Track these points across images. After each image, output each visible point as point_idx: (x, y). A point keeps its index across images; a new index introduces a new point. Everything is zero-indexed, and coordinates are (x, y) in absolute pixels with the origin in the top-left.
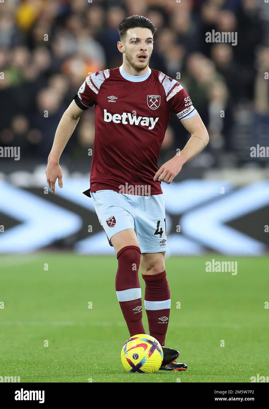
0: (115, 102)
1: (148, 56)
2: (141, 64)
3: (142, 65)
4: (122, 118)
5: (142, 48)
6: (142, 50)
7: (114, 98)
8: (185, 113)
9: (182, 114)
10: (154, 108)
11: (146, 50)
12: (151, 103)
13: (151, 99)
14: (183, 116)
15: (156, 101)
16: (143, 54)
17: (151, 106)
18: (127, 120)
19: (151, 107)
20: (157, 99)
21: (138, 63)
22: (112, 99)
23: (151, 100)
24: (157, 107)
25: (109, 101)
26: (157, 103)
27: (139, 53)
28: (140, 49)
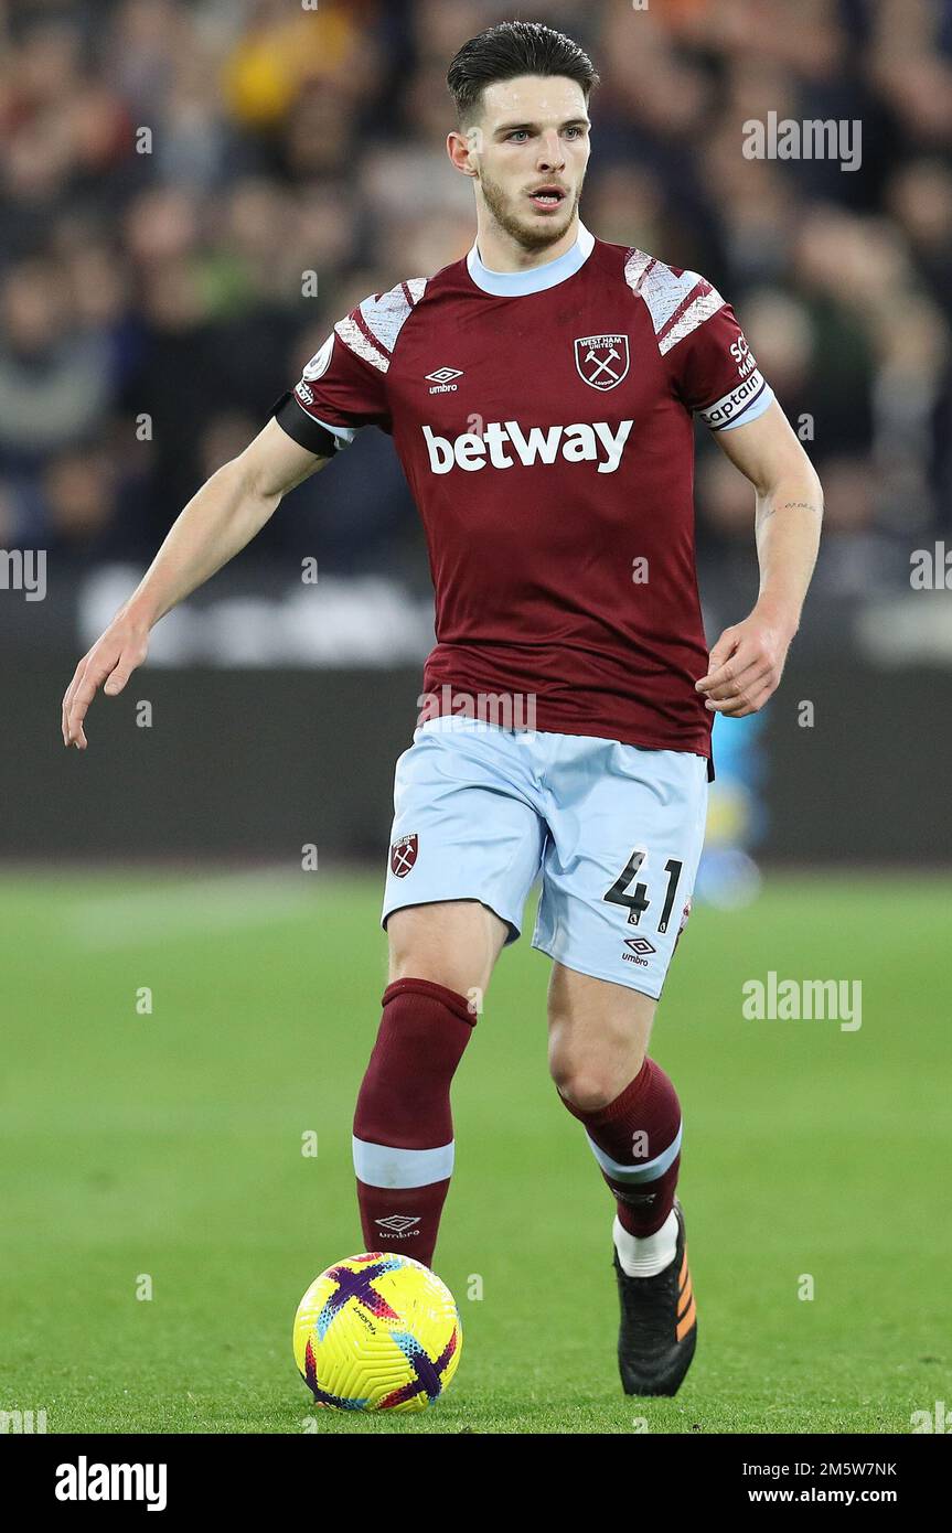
0: (454, 388)
1: (569, 190)
2: (542, 221)
3: (547, 227)
4: (487, 445)
5: (545, 162)
6: (544, 167)
7: (449, 374)
8: (737, 399)
9: (728, 408)
10: (606, 383)
11: (563, 167)
12: (592, 367)
13: (592, 353)
14: (732, 414)
15: (610, 357)
16: (549, 182)
17: (592, 379)
18: (509, 449)
19: (593, 382)
20: (616, 346)
21: (531, 221)
22: (443, 380)
23: (590, 356)
24: (617, 377)
25: (434, 390)
26: (614, 365)
27: (535, 179)
28: (538, 165)
